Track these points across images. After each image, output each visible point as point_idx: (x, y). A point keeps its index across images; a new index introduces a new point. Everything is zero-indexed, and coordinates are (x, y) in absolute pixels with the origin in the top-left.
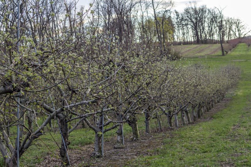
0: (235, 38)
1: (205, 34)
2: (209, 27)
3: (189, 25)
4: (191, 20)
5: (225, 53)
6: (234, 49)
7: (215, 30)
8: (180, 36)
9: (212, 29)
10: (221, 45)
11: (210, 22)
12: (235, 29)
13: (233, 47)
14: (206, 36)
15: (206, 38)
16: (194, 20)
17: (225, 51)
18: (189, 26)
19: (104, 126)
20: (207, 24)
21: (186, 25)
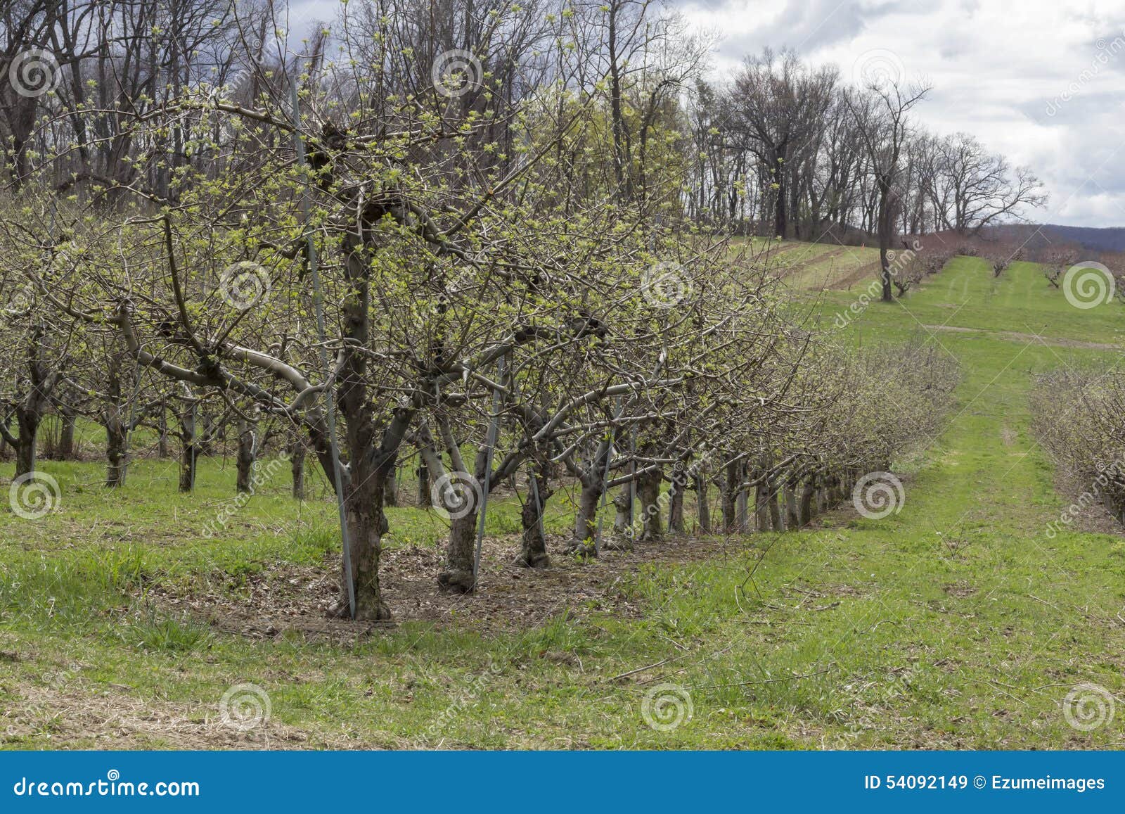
0: (941, 229)
1: (814, 197)
2: (835, 168)
3: (750, 153)
4: (761, 129)
5: (895, 290)
6: (934, 276)
7: (858, 187)
8: (706, 194)
9: (845, 177)
10: (883, 255)
11: (843, 147)
12: (946, 191)
13: (932, 271)
14: (817, 205)
15: (816, 215)
16: (772, 132)
17: (896, 284)
18: (751, 158)
19: (610, 469)
20: (826, 155)
21: (739, 149)
